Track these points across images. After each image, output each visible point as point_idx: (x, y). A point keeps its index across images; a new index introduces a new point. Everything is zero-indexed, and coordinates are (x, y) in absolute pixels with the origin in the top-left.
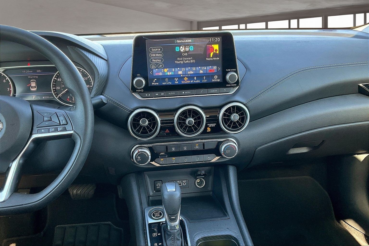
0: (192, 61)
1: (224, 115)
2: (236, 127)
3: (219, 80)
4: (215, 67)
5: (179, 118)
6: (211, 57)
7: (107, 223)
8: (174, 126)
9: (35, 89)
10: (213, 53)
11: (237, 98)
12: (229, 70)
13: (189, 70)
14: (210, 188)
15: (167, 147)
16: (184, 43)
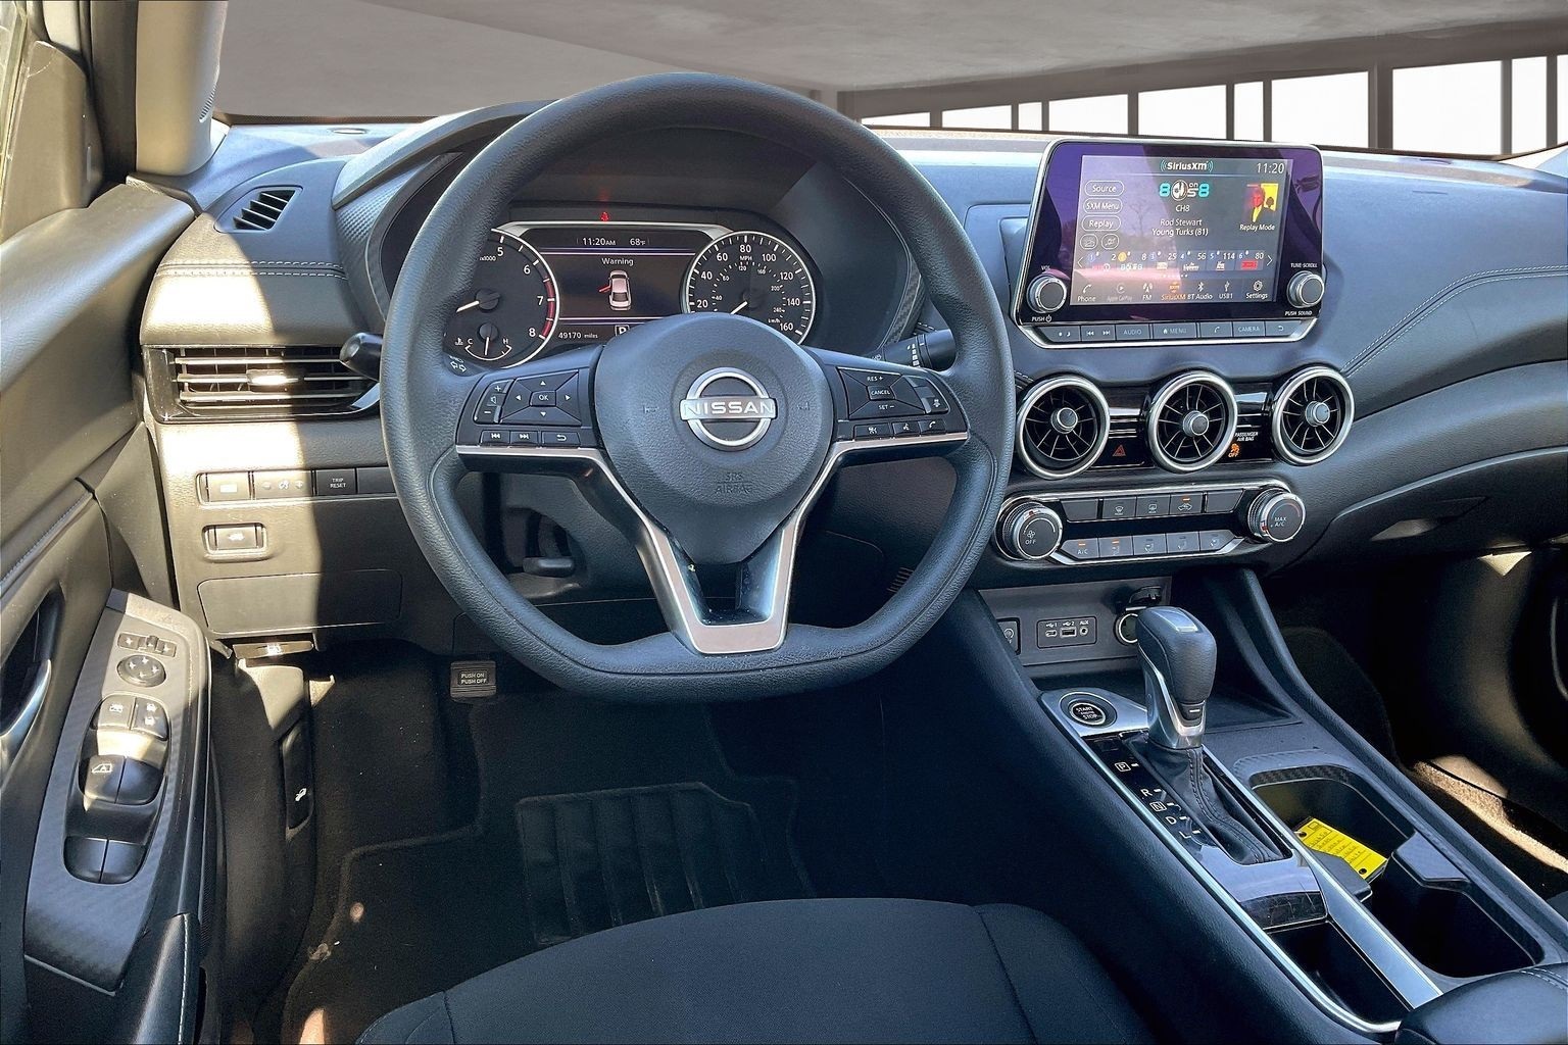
0: (1199, 231)
1: (1289, 406)
2: (1315, 443)
3: (1264, 296)
4: (1260, 255)
5: (1163, 412)
6: (1254, 221)
7: (692, 785)
9: (626, 304)
10: (1260, 207)
12: (1299, 265)
15: (1101, 504)
16: (1187, 171)
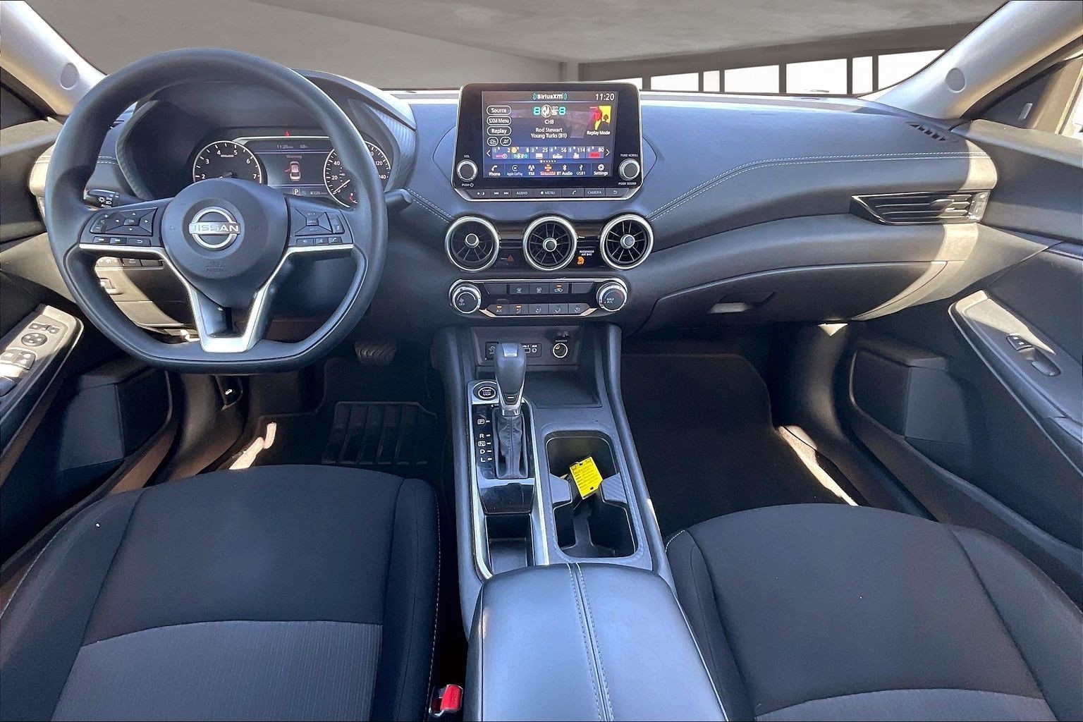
0: (561, 136)
1: (610, 236)
2: (628, 258)
3: (606, 174)
4: (601, 149)
5: (531, 238)
6: (596, 129)
7: (414, 403)
8: (522, 250)
9: (298, 178)
10: (600, 121)
11: (636, 207)
12: (626, 155)
13: (555, 152)
14: (575, 360)
15: (508, 286)
16: (550, 100)
